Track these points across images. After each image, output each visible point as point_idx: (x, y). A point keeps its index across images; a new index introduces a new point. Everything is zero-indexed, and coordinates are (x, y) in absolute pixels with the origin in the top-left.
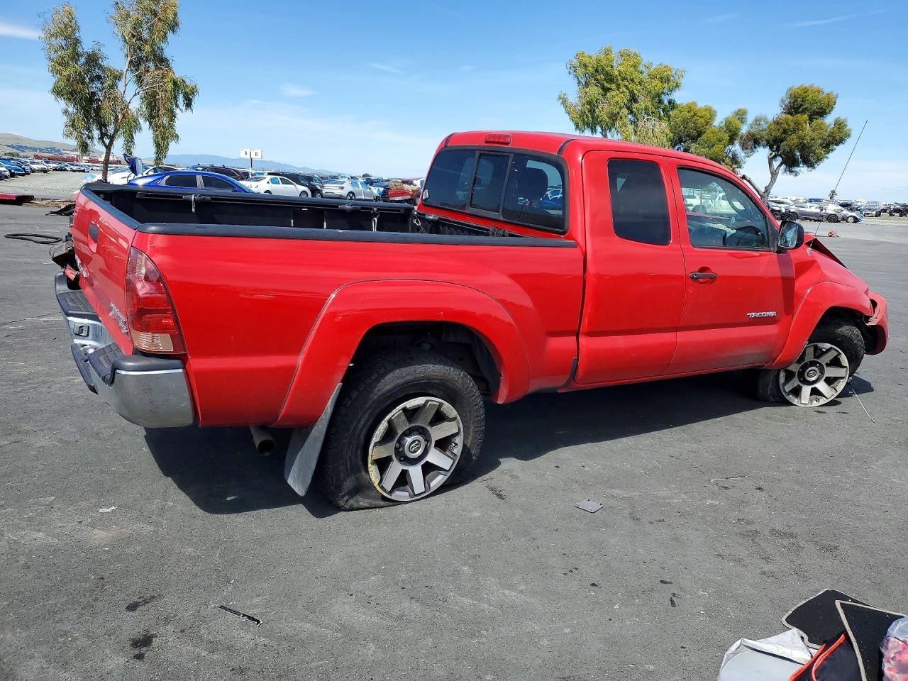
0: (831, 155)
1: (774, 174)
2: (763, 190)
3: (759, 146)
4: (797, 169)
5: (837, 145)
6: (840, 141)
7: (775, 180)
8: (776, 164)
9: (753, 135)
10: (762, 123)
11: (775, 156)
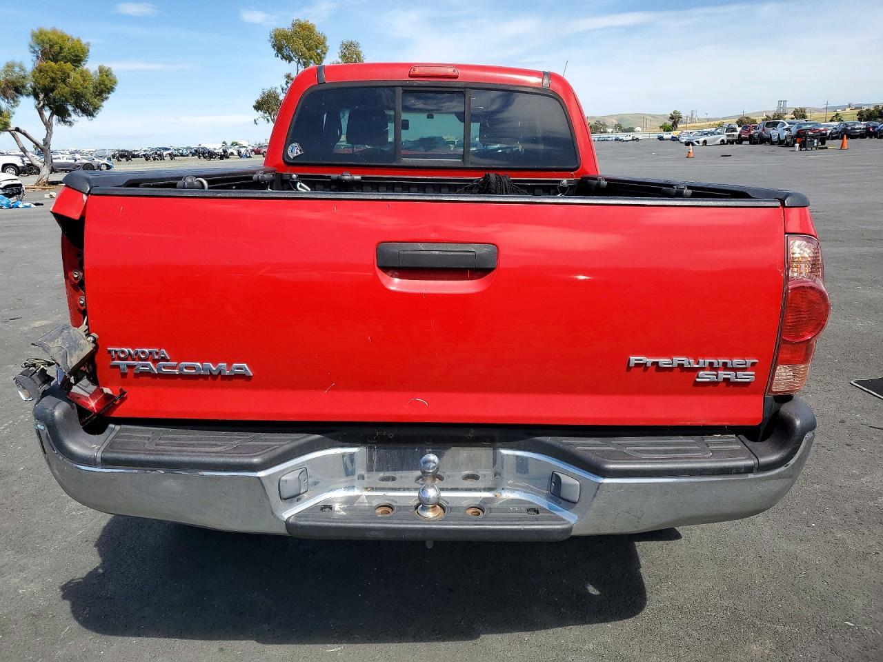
0: (105, 104)
1: (48, 125)
2: (41, 143)
3: (22, 95)
4: (69, 119)
5: (109, 93)
6: (110, 90)
7: (51, 130)
8: (47, 113)
9: (13, 83)
10: (17, 69)
11: (43, 106)
